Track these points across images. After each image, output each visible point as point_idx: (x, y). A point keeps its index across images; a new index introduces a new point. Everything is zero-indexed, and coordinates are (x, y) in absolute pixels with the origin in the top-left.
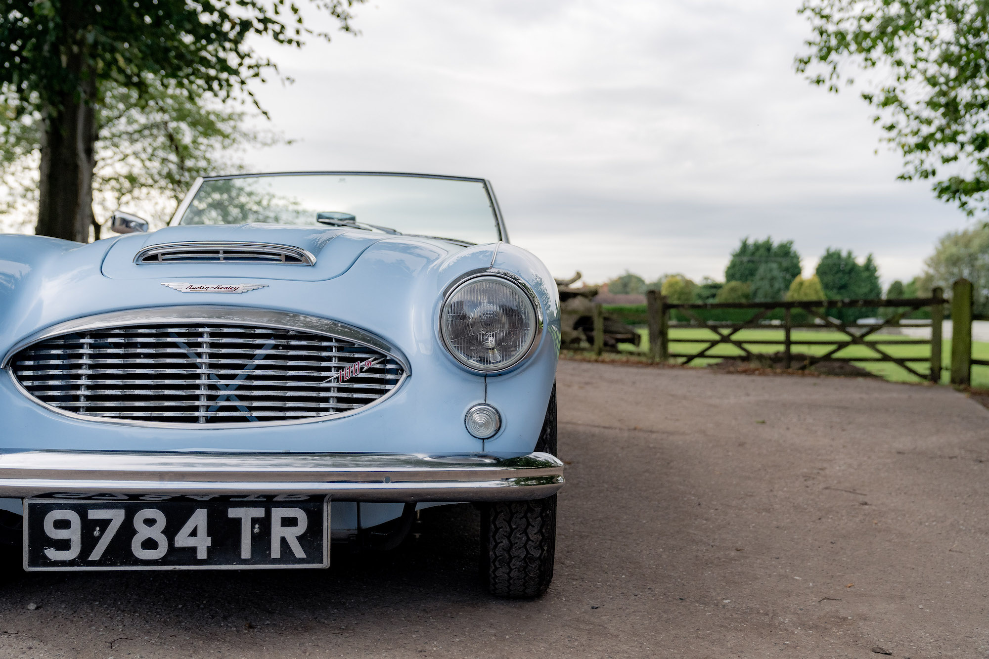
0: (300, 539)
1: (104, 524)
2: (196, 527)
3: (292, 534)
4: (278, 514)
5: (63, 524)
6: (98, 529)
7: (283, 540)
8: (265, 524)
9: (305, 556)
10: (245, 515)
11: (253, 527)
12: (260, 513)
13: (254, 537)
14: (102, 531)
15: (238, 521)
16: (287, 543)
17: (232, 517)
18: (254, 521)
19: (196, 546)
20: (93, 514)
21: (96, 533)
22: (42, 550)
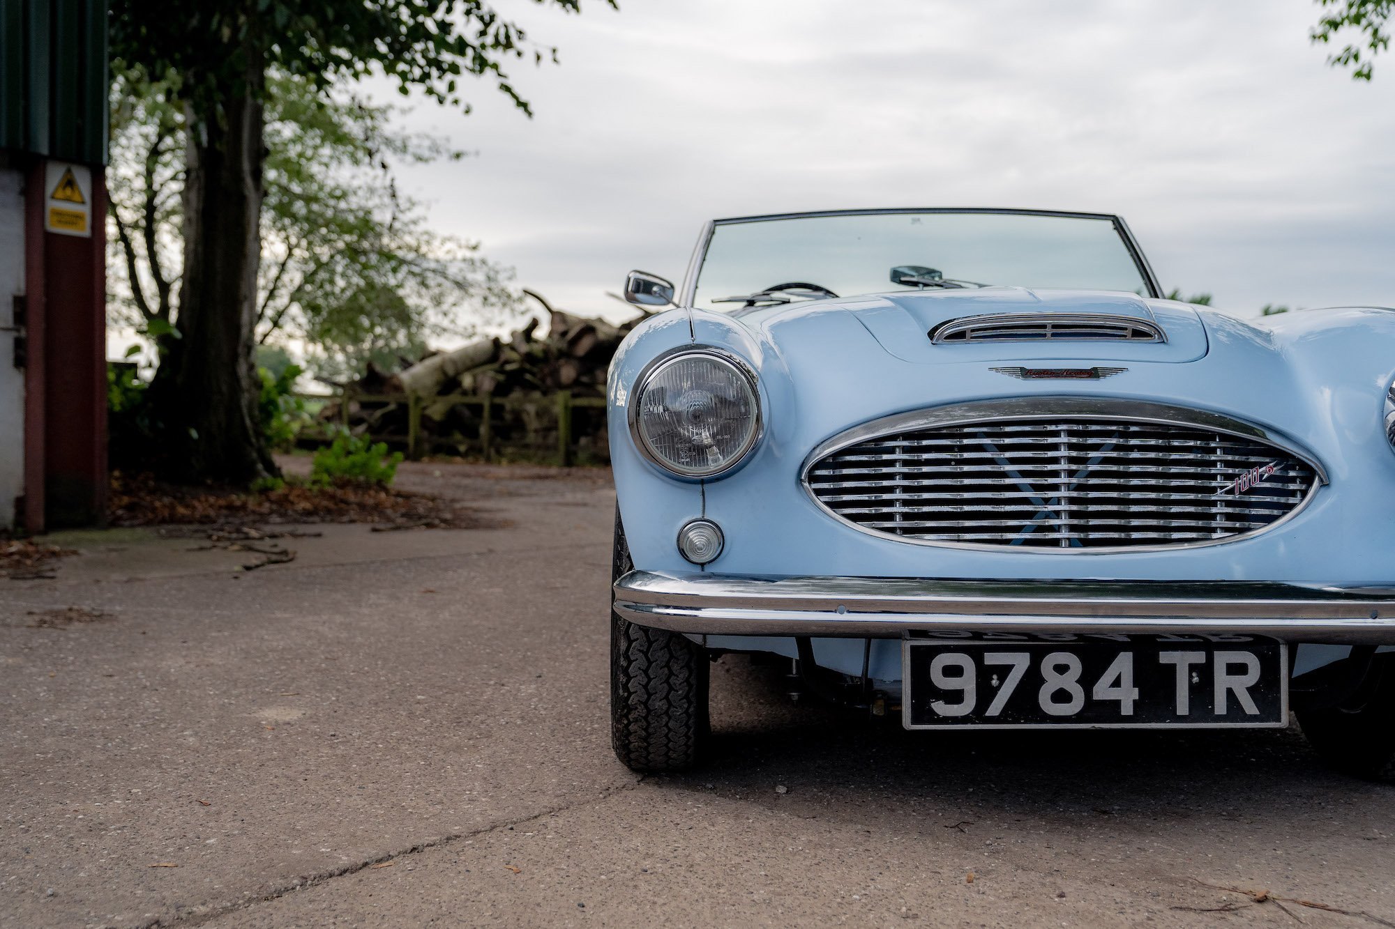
0: (1252, 690)
1: (1004, 671)
2: (1120, 673)
3: (1240, 684)
4: (1222, 659)
5: (953, 671)
6: (995, 677)
7: (1230, 692)
8: (1205, 672)
9: (1258, 713)
10: (1182, 661)
11: (1191, 677)
12: (1199, 657)
13: (1192, 687)
14: (1002, 680)
15: (1172, 668)
16: (1234, 695)
17: (1164, 662)
18: (1193, 667)
19: (1119, 699)
20: (991, 659)
21: (995, 682)
22: (929, 703)
